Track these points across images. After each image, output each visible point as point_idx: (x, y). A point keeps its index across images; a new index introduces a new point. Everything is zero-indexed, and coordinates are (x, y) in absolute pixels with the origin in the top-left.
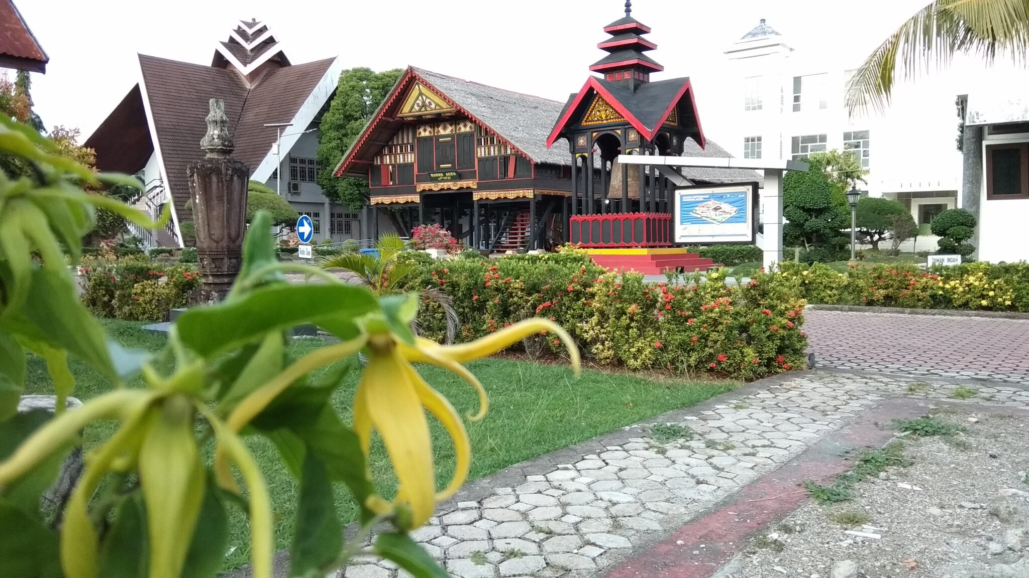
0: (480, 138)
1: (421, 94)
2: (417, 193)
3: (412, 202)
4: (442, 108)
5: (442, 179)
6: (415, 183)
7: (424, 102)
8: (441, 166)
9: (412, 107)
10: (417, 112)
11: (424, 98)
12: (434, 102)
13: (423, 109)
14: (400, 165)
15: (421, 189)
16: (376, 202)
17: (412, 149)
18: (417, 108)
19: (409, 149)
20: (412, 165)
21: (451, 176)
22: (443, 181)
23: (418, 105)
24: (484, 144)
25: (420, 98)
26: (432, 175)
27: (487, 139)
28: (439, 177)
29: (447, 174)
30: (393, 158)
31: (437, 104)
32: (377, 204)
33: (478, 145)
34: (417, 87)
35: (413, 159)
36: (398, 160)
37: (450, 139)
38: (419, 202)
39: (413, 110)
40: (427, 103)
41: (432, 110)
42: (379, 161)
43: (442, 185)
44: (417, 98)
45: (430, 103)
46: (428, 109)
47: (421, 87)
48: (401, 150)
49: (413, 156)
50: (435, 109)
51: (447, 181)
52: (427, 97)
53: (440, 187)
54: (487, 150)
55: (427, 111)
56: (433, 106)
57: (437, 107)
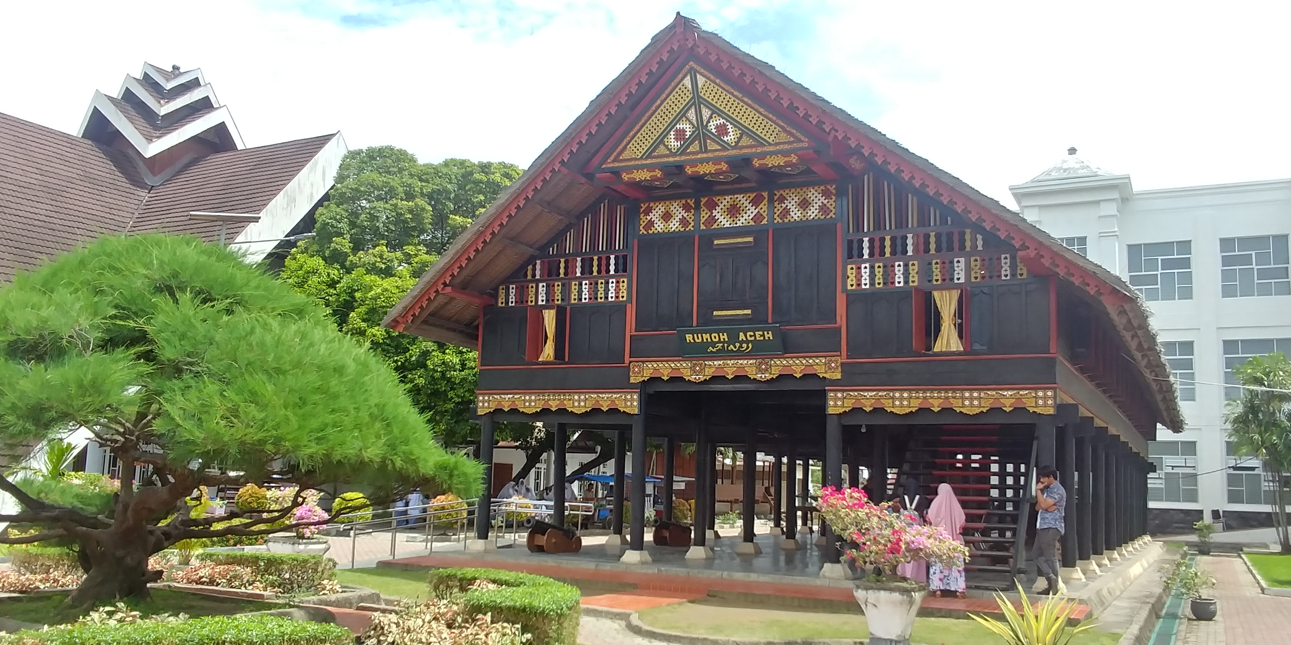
0: (855, 238)
1: (697, 101)
2: (633, 386)
3: (614, 411)
4: (760, 142)
5: (722, 350)
6: (627, 359)
7: (701, 127)
8: (715, 313)
9: (661, 140)
10: (674, 155)
11: (706, 113)
12: (736, 124)
13: (695, 147)
14: (580, 309)
15: (647, 375)
16: (493, 407)
17: (622, 267)
18: (673, 143)
19: (612, 268)
20: (619, 308)
21: (755, 342)
22: (724, 354)
23: (680, 135)
24: (871, 254)
25: (692, 114)
26: (689, 337)
27: (883, 240)
28: (713, 344)
29: (742, 336)
30: (558, 290)
31: (744, 132)
32: (498, 411)
33: (850, 256)
34: (687, 81)
35: (624, 293)
36: (574, 295)
37: (750, 239)
38: (636, 411)
39: (662, 150)
40: (712, 126)
41: (724, 149)
42: (512, 298)
43: (719, 368)
44: (682, 115)
45: (723, 131)
46: (711, 146)
47: (701, 80)
48: (587, 269)
49: (624, 286)
50: (736, 147)
51: (740, 354)
52: (716, 111)
53: (709, 373)
54: (879, 272)
55: (706, 151)
56: (731, 137)
57: (745, 141)
